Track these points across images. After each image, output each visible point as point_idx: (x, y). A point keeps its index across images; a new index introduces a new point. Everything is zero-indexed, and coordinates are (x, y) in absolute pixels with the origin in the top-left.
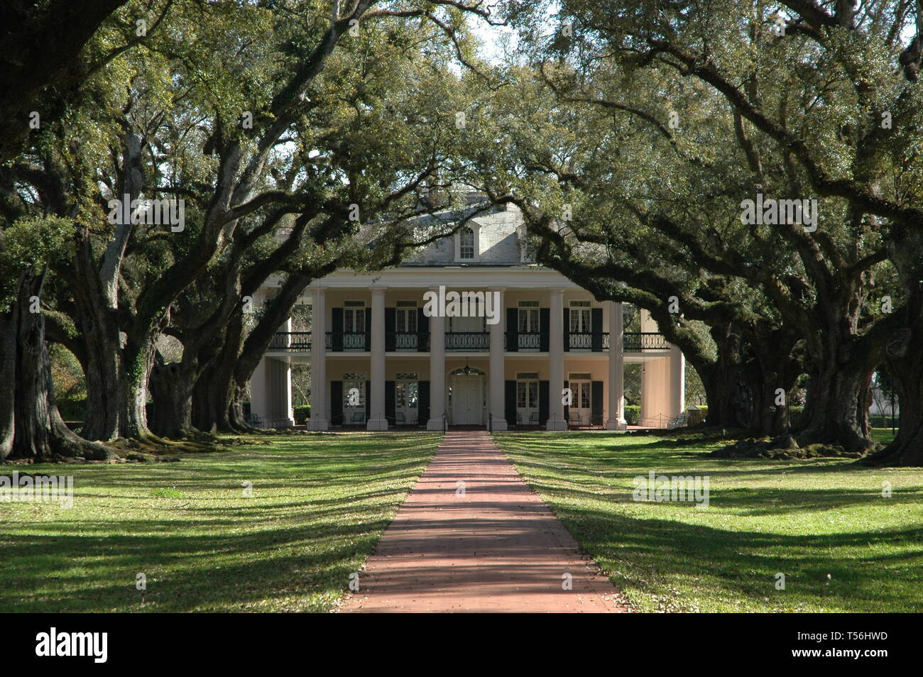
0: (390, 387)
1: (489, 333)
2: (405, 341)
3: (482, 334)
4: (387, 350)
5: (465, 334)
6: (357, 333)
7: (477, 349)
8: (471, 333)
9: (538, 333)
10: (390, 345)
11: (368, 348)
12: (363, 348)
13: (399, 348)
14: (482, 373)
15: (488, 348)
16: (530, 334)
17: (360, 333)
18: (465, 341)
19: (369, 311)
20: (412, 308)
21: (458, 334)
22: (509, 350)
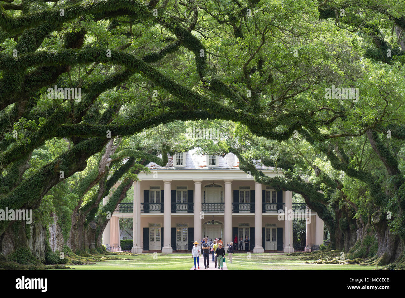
0: (173, 230)
1: (224, 203)
2: (181, 207)
3: (220, 203)
4: (172, 212)
5: (211, 203)
6: (157, 203)
7: (218, 211)
8: (214, 203)
9: (249, 203)
10: (174, 209)
11: (162, 211)
12: (160, 211)
13: (178, 211)
14: (221, 224)
15: (224, 211)
16: (245, 203)
17: (158, 203)
18: (212, 207)
19: (163, 192)
20: (185, 190)
21: (209, 203)
22: (235, 212)
